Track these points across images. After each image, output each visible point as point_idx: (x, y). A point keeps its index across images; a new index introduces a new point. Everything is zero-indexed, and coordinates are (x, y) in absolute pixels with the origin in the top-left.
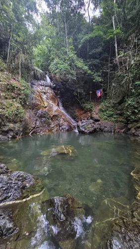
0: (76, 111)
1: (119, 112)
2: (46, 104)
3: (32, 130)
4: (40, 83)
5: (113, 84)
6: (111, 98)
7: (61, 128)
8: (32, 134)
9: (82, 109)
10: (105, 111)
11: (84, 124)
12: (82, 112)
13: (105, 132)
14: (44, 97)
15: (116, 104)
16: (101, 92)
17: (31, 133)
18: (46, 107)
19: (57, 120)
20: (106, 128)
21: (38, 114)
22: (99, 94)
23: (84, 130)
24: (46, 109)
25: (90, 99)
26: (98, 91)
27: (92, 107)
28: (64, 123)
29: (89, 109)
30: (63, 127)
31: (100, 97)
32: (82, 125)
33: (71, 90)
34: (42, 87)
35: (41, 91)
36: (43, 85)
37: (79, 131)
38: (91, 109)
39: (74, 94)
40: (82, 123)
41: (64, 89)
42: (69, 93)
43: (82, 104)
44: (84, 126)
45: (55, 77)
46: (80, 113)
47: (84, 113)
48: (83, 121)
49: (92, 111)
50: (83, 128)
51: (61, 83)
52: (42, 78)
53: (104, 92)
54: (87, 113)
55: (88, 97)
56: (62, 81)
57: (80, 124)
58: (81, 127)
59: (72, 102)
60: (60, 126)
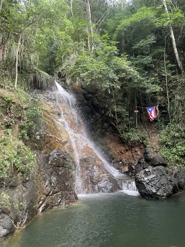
0: (111, 146)
2: (64, 138)
3: (44, 201)
4: (49, 96)
5: (178, 97)
6: (177, 122)
7: (96, 187)
8: (43, 211)
10: (173, 146)
12: (123, 148)
16: (156, 110)
17: (41, 209)
18: (65, 143)
19: (87, 169)
21: (51, 158)
23: (154, 191)
24: (66, 146)
25: (135, 124)
26: (150, 109)
27: (145, 139)
28: (101, 176)
29: (138, 142)
30: (101, 185)
31: (155, 119)
32: (148, 180)
33: (102, 109)
34: (52, 104)
35: (52, 111)
36: (54, 100)
37: (145, 194)
38: (143, 143)
39: (108, 115)
40: (146, 173)
41: (89, 106)
42: (97, 114)
43: (122, 133)
44: (152, 182)
45: (72, 84)
46: (118, 151)
47: (127, 150)
48: (147, 171)
49: (145, 147)
50: (152, 186)
51: (83, 97)
52: (49, 86)
53: (161, 111)
54: (133, 150)
55: (132, 120)
56: (85, 93)
57: (143, 176)
58: (148, 184)
59: (103, 130)
60: (94, 184)
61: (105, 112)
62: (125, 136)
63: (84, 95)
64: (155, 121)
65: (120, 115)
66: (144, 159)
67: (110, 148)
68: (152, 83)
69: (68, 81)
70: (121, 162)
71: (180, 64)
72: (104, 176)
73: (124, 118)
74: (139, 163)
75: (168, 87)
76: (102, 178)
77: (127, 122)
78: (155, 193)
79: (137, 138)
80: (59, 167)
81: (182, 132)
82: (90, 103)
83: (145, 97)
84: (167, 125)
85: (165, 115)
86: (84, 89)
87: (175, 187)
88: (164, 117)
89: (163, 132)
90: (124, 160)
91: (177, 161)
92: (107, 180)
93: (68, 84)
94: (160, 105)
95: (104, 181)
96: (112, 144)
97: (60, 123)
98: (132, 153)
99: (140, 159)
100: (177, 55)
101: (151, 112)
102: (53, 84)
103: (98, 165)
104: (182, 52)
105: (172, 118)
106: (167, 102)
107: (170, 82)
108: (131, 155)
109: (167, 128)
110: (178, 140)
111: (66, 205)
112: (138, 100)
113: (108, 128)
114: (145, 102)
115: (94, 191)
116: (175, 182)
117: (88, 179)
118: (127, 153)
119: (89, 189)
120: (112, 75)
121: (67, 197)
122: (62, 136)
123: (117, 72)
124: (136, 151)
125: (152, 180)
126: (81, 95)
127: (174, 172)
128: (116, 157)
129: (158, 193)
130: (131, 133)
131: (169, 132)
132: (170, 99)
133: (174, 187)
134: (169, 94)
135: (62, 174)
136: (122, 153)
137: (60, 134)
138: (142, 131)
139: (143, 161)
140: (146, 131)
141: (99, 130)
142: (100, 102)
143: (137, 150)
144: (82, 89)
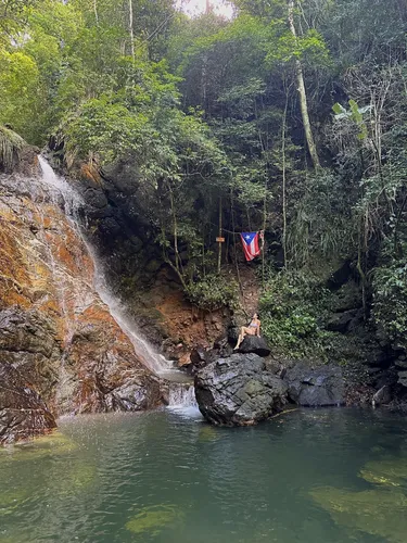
0: (163, 310)
1: (336, 318)
2: (37, 284)
4: (13, 185)
5: (304, 216)
6: (298, 265)
7: (109, 399)
9: (187, 302)
10: (287, 313)
11: (230, 375)
12: (186, 316)
13: (307, 406)
14: (30, 246)
15: (320, 286)
16: (260, 241)
18: (38, 295)
19: (91, 356)
20: (311, 390)
22: (253, 249)
23: (231, 407)
24: (39, 303)
25: (216, 266)
26: (248, 237)
27: (232, 298)
28: (123, 373)
29: (219, 302)
30: (119, 393)
31: (256, 257)
32: (221, 383)
33: (147, 227)
34: (19, 202)
35: (14, 219)
36: (24, 194)
37: (211, 414)
38: (227, 306)
39: (158, 243)
40: (219, 369)
41: (117, 219)
42: (135, 239)
43: (188, 283)
44: (229, 389)
45: (78, 167)
46: (177, 321)
47: (195, 320)
48: (221, 363)
49: (232, 313)
50: (228, 397)
51: (104, 197)
52: (22, 164)
53: (269, 243)
54: (208, 318)
55: (211, 257)
56: (109, 188)
57: (212, 374)
58: (219, 391)
59: (147, 275)
60: (104, 390)
61: (153, 236)
62: (193, 289)
63: (107, 192)
64: (257, 261)
65: (183, 244)
66: (226, 339)
67: (160, 314)
68: (253, 181)
69: (70, 159)
70: (180, 345)
71: (312, 149)
72: (129, 375)
73: (192, 250)
74: (216, 346)
75: (287, 194)
76: (124, 377)
77: (199, 260)
78: (232, 414)
79: (217, 295)
80: (14, 349)
81: (306, 287)
82: (119, 212)
83: (241, 212)
84: (278, 270)
85: (276, 251)
86: (105, 179)
87: (276, 398)
88: (275, 254)
89: (270, 284)
90: (188, 339)
91: (291, 346)
92: (135, 383)
93: (69, 165)
94: (267, 229)
95: (130, 385)
96: (166, 305)
97: (30, 249)
98: (205, 325)
99: (219, 339)
100: (308, 130)
101: (248, 242)
102: (31, 161)
103: (118, 350)
104: (318, 124)
105: (289, 256)
106: (283, 226)
107: (291, 184)
108: (202, 328)
109: (279, 276)
110: (296, 302)
111: (16, 440)
112: (227, 216)
113: (159, 270)
114: (239, 221)
115: (102, 406)
116: (279, 387)
117: (91, 380)
118: (194, 326)
119: (90, 403)
120: (164, 150)
121: (23, 423)
122: (32, 278)
123: (180, 148)
124: (213, 323)
125: (229, 384)
126: (99, 193)
127: (282, 368)
128: (172, 333)
129: (239, 413)
130: (204, 284)
131: (280, 285)
132: (288, 220)
133: (274, 399)
134: (287, 208)
135: (19, 367)
136: (185, 326)
137: (27, 275)
138: (229, 280)
139: (224, 342)
140: (237, 280)
141: (138, 273)
142: (143, 212)
143: (215, 319)
144: (102, 180)
